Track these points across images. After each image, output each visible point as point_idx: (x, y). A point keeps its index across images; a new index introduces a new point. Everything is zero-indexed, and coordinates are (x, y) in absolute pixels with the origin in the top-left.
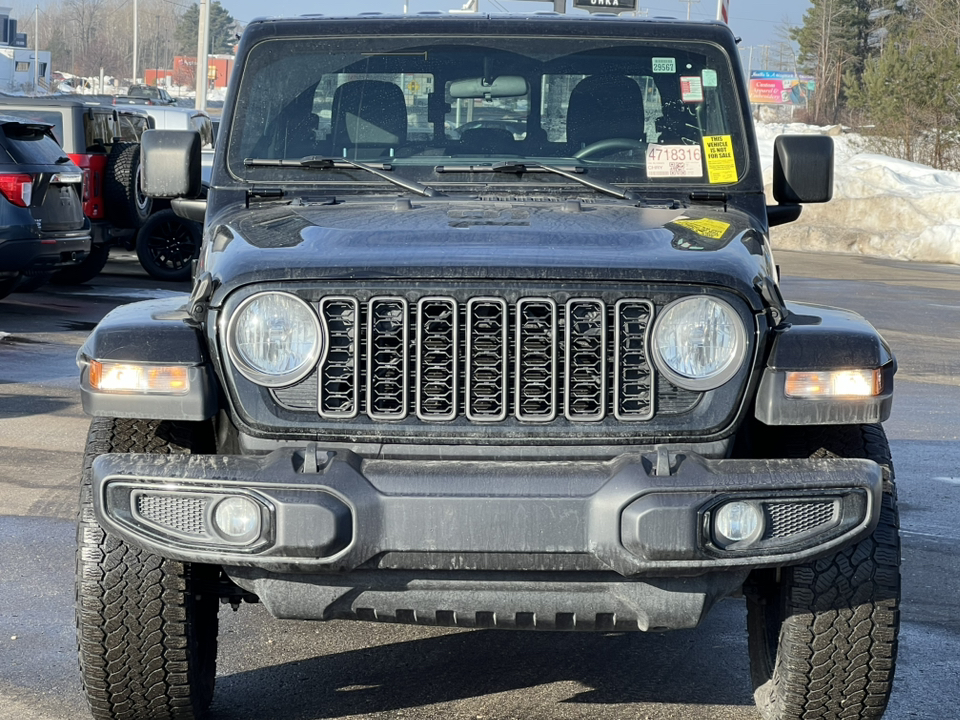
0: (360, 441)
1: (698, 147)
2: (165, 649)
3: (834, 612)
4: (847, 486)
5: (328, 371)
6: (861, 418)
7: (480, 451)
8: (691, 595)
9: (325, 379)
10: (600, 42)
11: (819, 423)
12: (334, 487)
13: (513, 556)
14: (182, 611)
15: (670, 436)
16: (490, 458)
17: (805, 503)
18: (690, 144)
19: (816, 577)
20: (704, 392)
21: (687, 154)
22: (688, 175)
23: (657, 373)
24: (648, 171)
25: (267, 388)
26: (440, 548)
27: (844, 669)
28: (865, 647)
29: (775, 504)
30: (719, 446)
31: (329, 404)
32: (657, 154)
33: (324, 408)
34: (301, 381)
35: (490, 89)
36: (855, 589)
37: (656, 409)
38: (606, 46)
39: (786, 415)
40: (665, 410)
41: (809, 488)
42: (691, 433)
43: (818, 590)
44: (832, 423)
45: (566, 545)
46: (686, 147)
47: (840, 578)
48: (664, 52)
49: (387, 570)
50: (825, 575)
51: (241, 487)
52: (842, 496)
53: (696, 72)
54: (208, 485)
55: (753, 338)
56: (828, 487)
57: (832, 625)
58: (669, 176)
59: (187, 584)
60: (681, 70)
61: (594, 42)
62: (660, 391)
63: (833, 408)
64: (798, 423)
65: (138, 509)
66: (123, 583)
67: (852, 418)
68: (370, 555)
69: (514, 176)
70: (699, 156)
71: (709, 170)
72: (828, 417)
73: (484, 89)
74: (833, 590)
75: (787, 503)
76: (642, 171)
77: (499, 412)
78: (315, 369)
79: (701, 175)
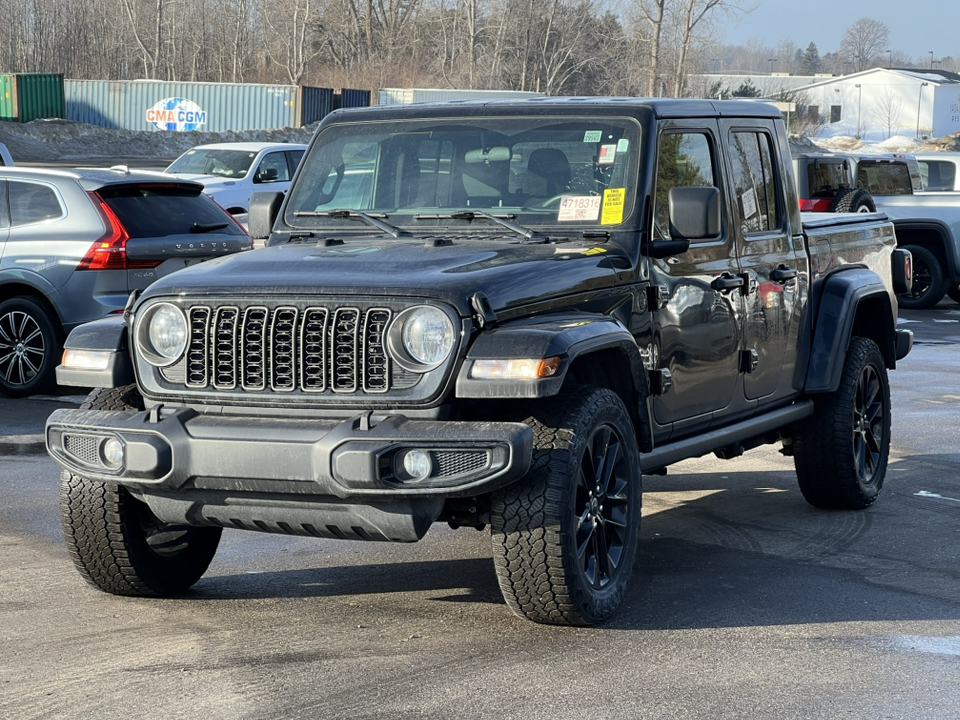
0: (208, 403)
1: (600, 197)
2: (110, 541)
3: (518, 534)
4: (492, 441)
5: (191, 356)
6: (523, 393)
7: (280, 411)
8: (403, 516)
9: (189, 362)
10: (552, 120)
11: (492, 397)
12: (161, 432)
13: (271, 482)
14: (118, 516)
15: (397, 405)
16: (287, 417)
17: (464, 453)
18: (595, 195)
19: (506, 508)
20: (424, 373)
21: (590, 203)
22: (587, 219)
23: (390, 360)
24: (560, 216)
25: (158, 367)
26: (225, 475)
27: (532, 575)
28: (542, 559)
29: (441, 452)
30: (433, 412)
31: (191, 378)
32: (569, 203)
33: (189, 381)
34: (173, 364)
35: (487, 156)
36: (531, 518)
37: (391, 384)
38: (556, 123)
39: (467, 391)
40: (397, 385)
41: (463, 441)
42: (411, 402)
43: (507, 518)
44: (502, 397)
45: (300, 475)
46: (591, 198)
47: (522, 509)
48: (594, 127)
49: (201, 490)
50: (511, 507)
51: (111, 431)
52: (491, 448)
53: (615, 141)
54: (95, 430)
55: (459, 338)
56: (477, 441)
57: (518, 543)
58: (574, 219)
59: (120, 498)
60: (605, 140)
61: (548, 121)
62: (394, 372)
63: (501, 386)
64: (476, 397)
65: (66, 446)
66: (81, 496)
67: (516, 394)
68: (185, 479)
69: (466, 221)
70: (598, 205)
71: (603, 214)
72: (498, 393)
73: (484, 157)
74: (517, 517)
75: (450, 452)
76: (555, 216)
77: (291, 385)
78: (183, 355)
79: (596, 218)
